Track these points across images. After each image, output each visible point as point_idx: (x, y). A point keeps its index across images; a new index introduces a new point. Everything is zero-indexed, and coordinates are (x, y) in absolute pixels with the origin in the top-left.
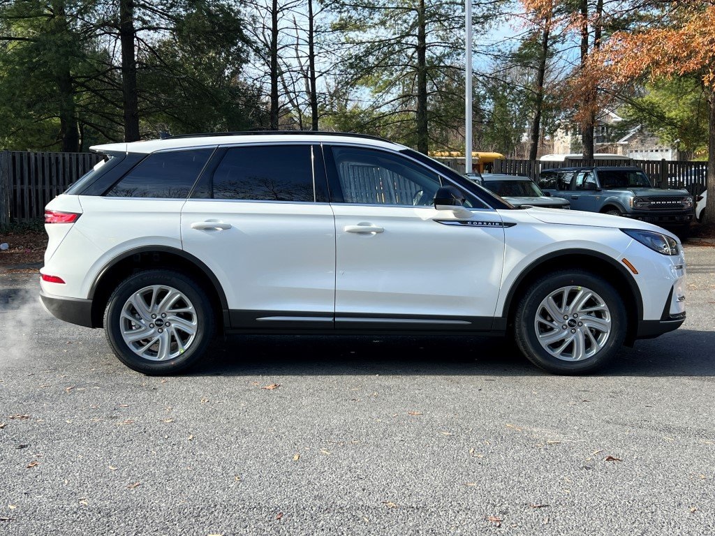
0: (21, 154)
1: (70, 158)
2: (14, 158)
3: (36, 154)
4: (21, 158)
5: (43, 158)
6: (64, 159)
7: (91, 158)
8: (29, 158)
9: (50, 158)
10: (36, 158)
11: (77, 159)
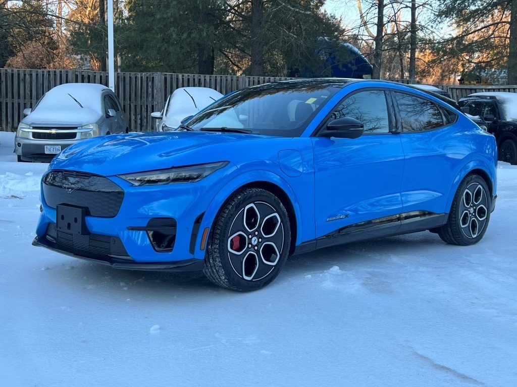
0: (172, 75)
1: (210, 80)
2: (166, 78)
3: (183, 76)
4: (172, 78)
5: (189, 79)
6: (205, 79)
7: (226, 80)
8: (177, 79)
9: (194, 79)
10: (183, 79)
11: (216, 80)
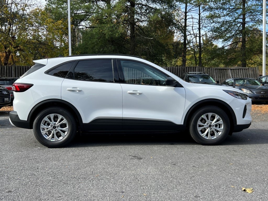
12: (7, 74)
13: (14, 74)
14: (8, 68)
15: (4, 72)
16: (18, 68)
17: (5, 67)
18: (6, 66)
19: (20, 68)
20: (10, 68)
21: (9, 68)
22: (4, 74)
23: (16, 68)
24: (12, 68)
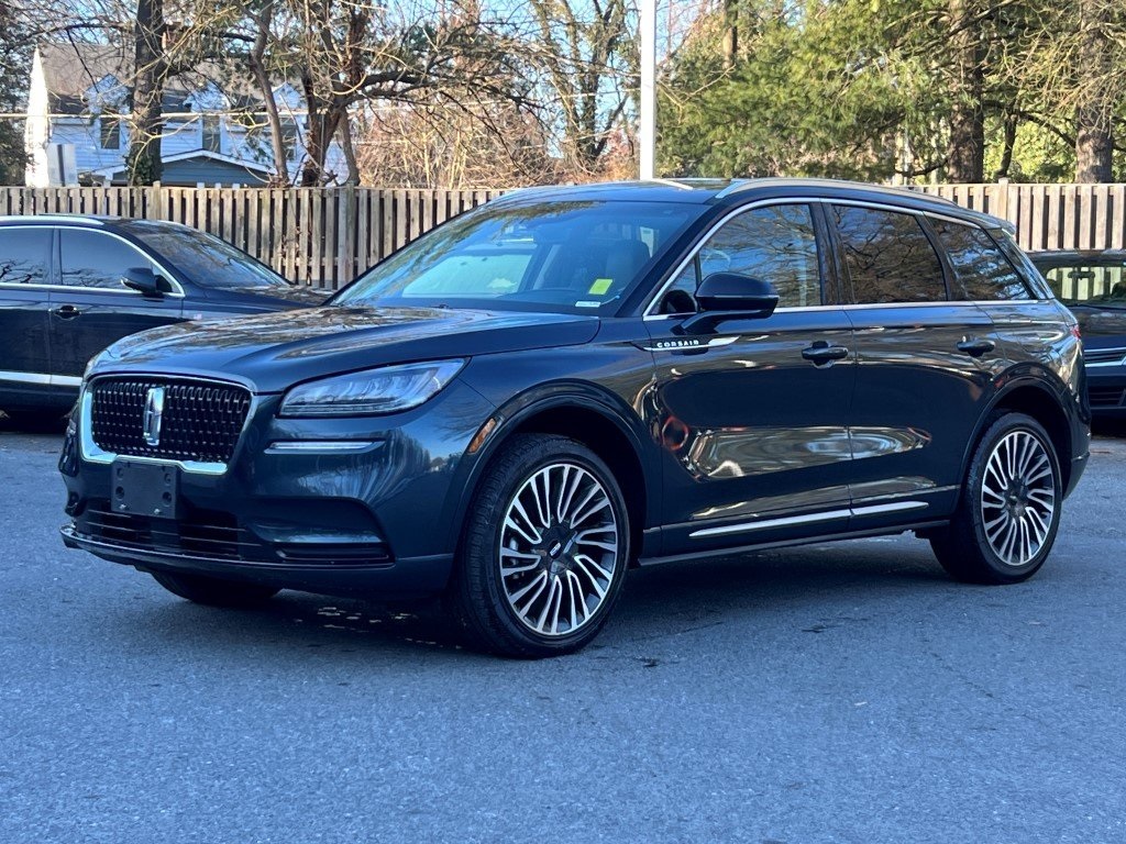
12: (310, 237)
13: (347, 238)
14: (320, 200)
15: (298, 224)
16: (369, 200)
17: (304, 193)
18: (307, 193)
19: (382, 201)
20: (330, 203)
21: (324, 200)
22: (298, 236)
23: (358, 198)
24: (337, 200)
